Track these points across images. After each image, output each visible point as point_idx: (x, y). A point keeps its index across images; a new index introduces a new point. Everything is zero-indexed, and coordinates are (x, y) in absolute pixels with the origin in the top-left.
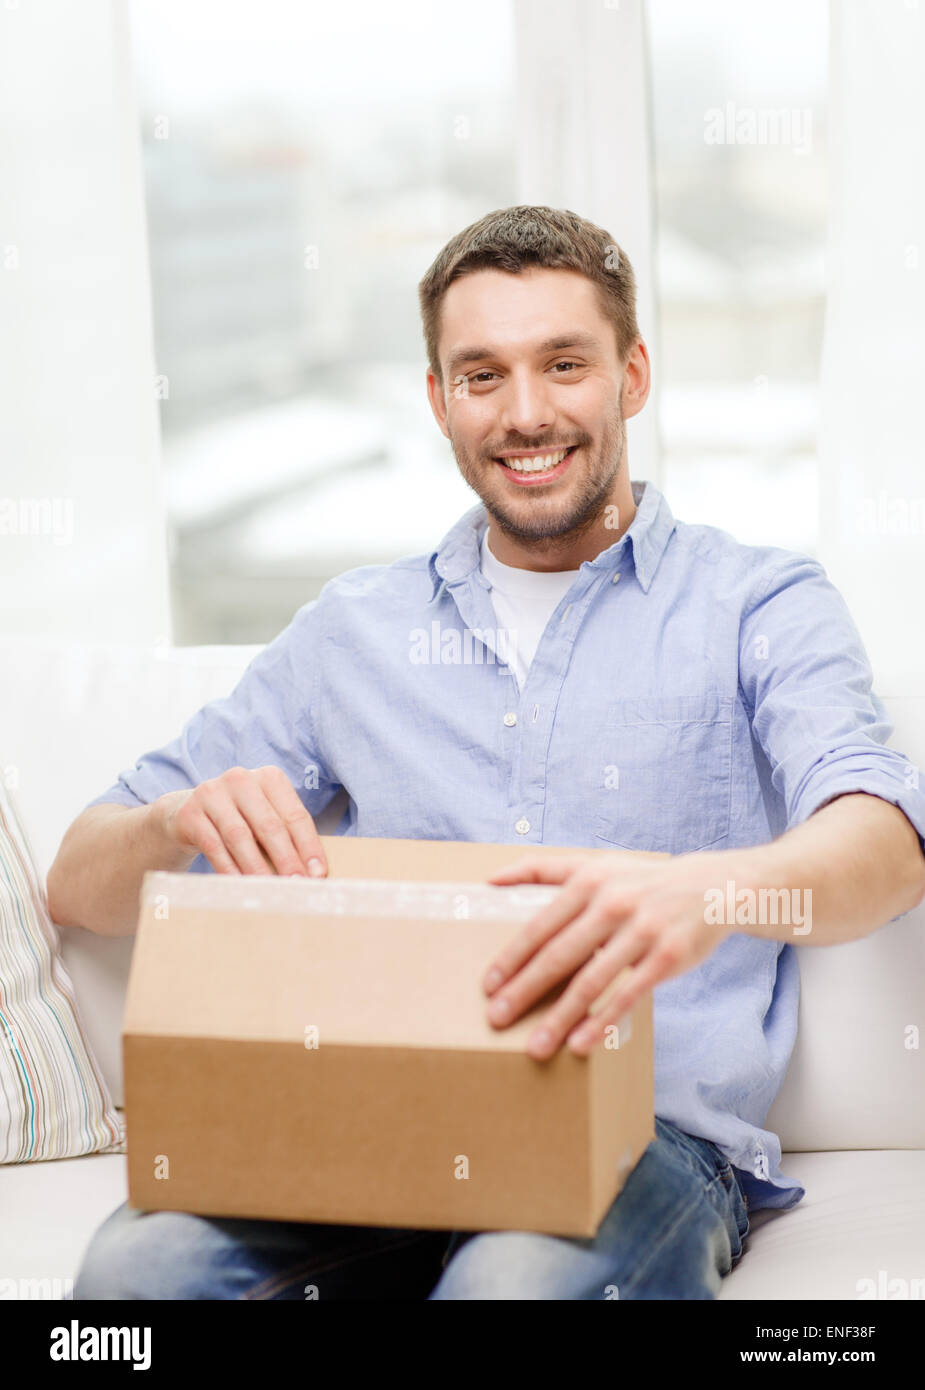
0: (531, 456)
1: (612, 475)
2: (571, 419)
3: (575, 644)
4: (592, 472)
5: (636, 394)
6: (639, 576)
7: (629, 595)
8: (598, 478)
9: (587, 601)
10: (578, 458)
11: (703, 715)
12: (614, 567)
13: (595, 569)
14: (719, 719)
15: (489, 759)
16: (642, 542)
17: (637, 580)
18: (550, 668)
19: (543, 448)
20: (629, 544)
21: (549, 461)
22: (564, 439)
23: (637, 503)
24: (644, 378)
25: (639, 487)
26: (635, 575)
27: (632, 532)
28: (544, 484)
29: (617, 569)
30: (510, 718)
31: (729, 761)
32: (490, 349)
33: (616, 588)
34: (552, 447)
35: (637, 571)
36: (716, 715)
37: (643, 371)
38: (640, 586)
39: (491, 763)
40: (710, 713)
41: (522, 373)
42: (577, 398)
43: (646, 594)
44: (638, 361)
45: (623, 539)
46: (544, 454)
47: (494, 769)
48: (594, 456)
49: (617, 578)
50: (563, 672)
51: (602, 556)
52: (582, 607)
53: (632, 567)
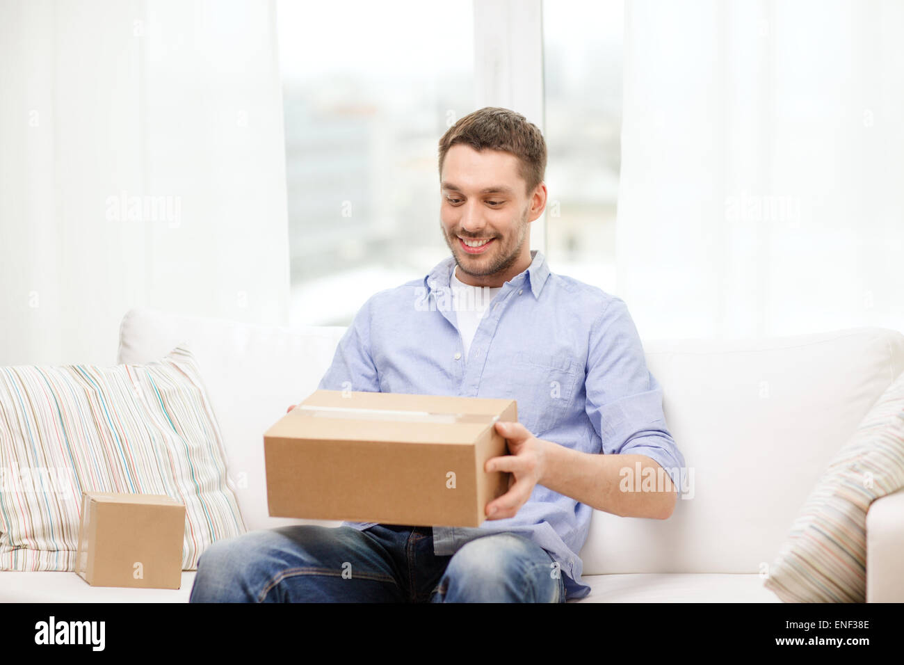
0: (472, 241)
1: (519, 247)
2: (493, 226)
3: (499, 321)
4: (502, 251)
5: (537, 210)
6: (533, 291)
7: (527, 301)
8: (505, 253)
9: (506, 301)
10: (495, 244)
11: (562, 367)
12: (521, 285)
13: (511, 286)
14: (569, 372)
15: (447, 375)
16: (534, 275)
17: (532, 293)
18: (486, 332)
19: (478, 238)
20: (528, 275)
21: (480, 243)
22: (489, 235)
23: (533, 259)
24: (543, 202)
25: (534, 254)
26: (531, 291)
27: (529, 269)
28: (476, 254)
29: (521, 287)
30: (458, 355)
31: (570, 393)
32: (458, 187)
33: (521, 297)
34: (482, 238)
35: (532, 288)
36: (569, 369)
37: (543, 198)
38: (533, 296)
39: (449, 378)
40: (565, 367)
41: (472, 202)
42: (498, 218)
43: (537, 300)
44: (541, 194)
45: (525, 272)
46: (478, 241)
47: (450, 381)
48: (504, 244)
49: (521, 292)
50: (492, 335)
51: (514, 278)
52: (503, 304)
53: (529, 288)
